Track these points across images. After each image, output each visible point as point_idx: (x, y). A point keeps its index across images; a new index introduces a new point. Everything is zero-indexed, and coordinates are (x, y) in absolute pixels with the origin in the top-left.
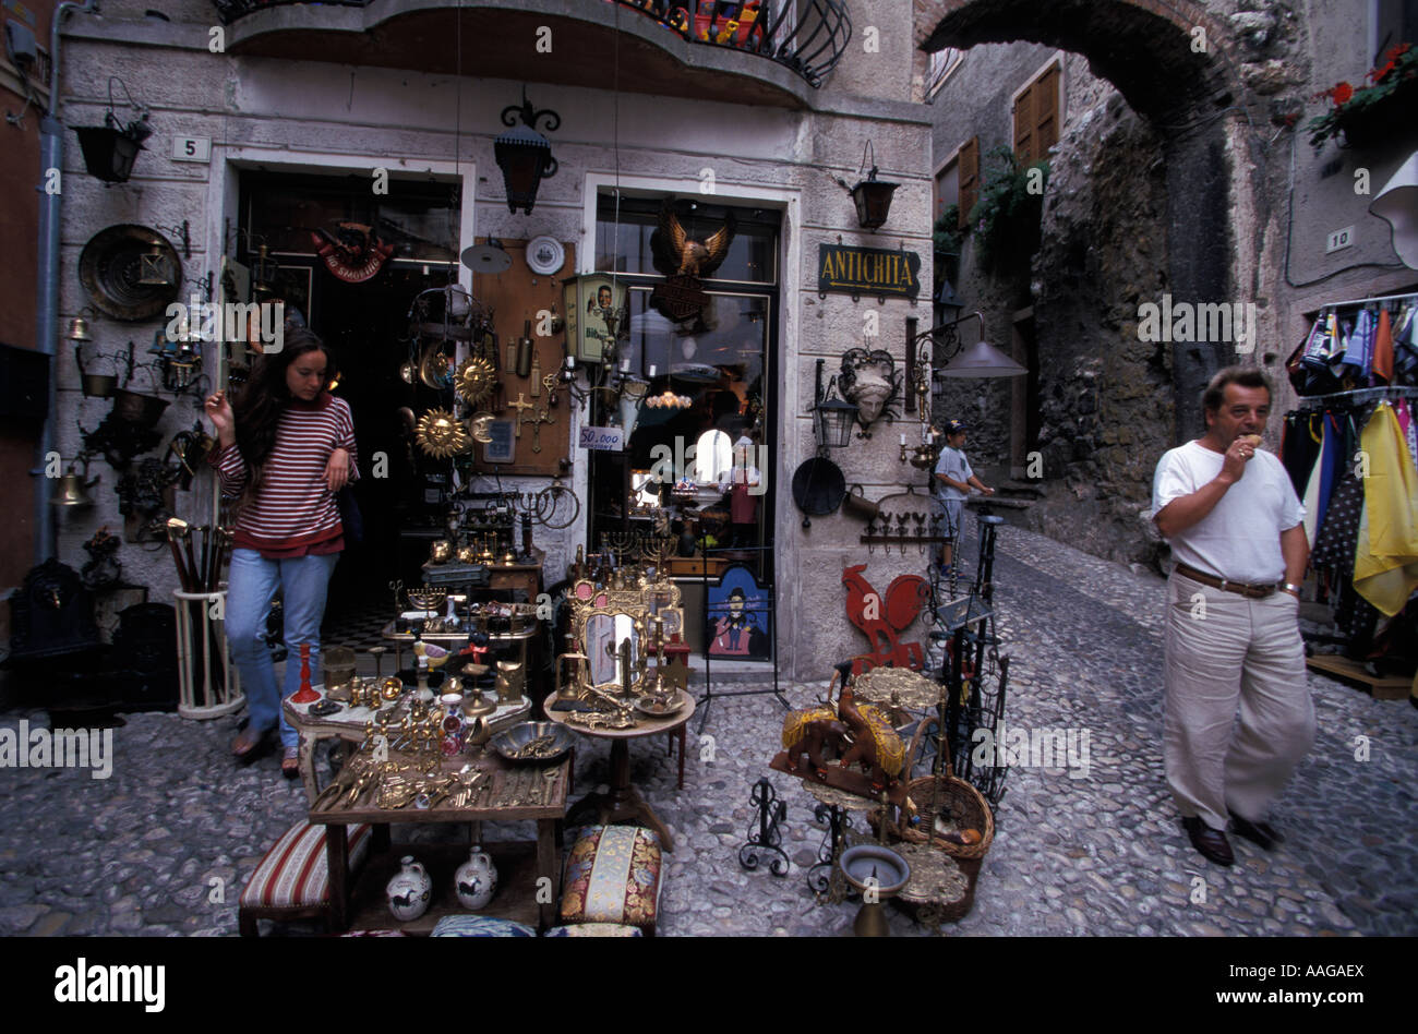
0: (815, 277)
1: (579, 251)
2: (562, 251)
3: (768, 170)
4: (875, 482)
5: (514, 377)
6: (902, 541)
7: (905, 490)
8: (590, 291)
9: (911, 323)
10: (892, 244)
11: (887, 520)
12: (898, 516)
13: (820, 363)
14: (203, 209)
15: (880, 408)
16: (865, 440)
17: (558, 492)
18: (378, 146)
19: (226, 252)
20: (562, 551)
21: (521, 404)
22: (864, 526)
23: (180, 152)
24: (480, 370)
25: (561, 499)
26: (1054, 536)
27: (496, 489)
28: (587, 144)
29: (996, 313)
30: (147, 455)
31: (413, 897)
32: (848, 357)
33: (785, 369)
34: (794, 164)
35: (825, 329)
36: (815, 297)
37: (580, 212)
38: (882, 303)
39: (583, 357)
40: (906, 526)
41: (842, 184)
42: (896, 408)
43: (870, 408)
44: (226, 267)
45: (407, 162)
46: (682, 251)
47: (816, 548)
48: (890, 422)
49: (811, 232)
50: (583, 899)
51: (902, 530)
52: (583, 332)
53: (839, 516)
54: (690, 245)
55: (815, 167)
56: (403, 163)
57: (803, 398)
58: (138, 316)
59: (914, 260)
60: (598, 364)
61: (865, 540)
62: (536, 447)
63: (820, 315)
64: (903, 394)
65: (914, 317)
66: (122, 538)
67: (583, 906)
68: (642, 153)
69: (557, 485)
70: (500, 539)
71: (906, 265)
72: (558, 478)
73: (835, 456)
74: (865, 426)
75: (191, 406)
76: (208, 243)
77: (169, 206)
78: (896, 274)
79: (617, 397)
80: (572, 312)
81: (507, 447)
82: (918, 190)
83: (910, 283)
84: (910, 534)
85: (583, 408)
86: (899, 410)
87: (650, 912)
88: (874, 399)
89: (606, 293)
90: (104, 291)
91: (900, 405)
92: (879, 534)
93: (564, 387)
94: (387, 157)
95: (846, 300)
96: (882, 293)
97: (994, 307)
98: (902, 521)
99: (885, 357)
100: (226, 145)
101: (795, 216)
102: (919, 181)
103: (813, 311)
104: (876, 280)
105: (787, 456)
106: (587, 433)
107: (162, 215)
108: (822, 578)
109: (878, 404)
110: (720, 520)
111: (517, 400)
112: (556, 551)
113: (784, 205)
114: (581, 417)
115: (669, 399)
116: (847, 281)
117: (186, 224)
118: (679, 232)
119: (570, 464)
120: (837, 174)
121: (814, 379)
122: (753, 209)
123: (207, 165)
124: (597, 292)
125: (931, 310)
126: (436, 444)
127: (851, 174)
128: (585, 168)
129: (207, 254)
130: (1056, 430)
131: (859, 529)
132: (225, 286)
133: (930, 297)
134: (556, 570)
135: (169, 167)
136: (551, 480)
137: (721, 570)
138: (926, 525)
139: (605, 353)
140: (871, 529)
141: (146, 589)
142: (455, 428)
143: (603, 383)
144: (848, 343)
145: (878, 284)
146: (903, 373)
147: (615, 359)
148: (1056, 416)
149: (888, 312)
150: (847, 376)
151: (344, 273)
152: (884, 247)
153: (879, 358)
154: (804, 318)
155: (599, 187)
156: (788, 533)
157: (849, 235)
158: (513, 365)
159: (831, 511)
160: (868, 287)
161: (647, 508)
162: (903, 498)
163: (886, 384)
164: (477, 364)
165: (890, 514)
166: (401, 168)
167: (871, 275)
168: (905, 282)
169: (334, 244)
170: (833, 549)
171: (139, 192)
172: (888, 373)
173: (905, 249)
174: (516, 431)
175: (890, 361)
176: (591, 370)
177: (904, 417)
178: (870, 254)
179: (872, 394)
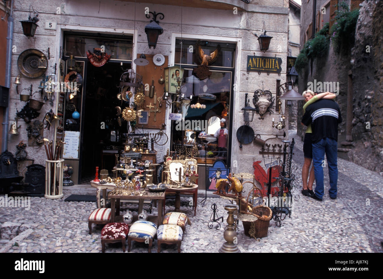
0: (246, 66)
1: (169, 58)
2: (164, 58)
3: (231, 31)
4: (265, 134)
5: (148, 98)
6: (274, 153)
7: (275, 137)
8: (173, 71)
9: (278, 81)
10: (272, 55)
11: (269, 146)
12: (272, 145)
13: (246, 95)
14: (54, 44)
15: (266, 109)
16: (261, 120)
17: (161, 134)
18: (108, 25)
19: (60, 57)
20: (162, 153)
21: (150, 106)
22: (261, 148)
23: (48, 26)
24: (141, 96)
25: (162, 136)
26: (357, 163)
27: (142, 133)
28: (173, 24)
29: (341, 71)
30: (35, 119)
31: (129, 218)
32: (256, 92)
33: (235, 96)
34: (240, 29)
35: (249, 83)
36: (246, 73)
37: (170, 46)
38: (268, 75)
39: (170, 92)
40: (275, 149)
41: (256, 35)
42: (272, 109)
43: (263, 109)
44: (61, 62)
45: (116, 30)
46: (203, 58)
47: (244, 155)
48: (270, 114)
49: (245, 51)
50: (168, 221)
51: (274, 150)
52: (170, 84)
53: (252, 144)
54: (205, 56)
55: (247, 30)
56: (115, 30)
57: (241, 106)
58: (35, 77)
59: (280, 61)
60: (175, 94)
61: (261, 153)
62: (155, 120)
63: (247, 79)
64: (275, 105)
65: (279, 79)
66: (27, 145)
67: (168, 222)
68: (190, 26)
69: (161, 132)
70: (144, 147)
71: (277, 62)
72: (161, 130)
73: (251, 125)
74: (261, 115)
75: (49, 105)
76: (55, 54)
77: (44, 43)
78: (273, 65)
79: (180, 105)
80: (167, 78)
81: (146, 120)
82: (282, 36)
83: (278, 68)
84: (277, 151)
85: (170, 108)
86: (274, 110)
87: (183, 224)
88: (264, 106)
89: (178, 72)
90: (24, 69)
91: (274, 108)
92: (266, 151)
93: (164, 101)
94: (110, 28)
95: (256, 74)
96: (268, 72)
97: (340, 68)
98: (274, 147)
99: (269, 92)
100: (61, 24)
101: (240, 47)
102: (283, 33)
103: (245, 77)
104: (266, 67)
105: (235, 125)
106: (171, 115)
107: (41, 46)
108: (246, 165)
109: (265, 108)
110: (214, 146)
111: (149, 105)
112: (160, 153)
113: (237, 42)
114: (169, 110)
115: (198, 105)
116: (256, 67)
117: (49, 48)
118: (202, 51)
119: (165, 125)
120: (254, 32)
121: (245, 100)
122: (226, 43)
123: (55, 30)
124: (175, 72)
125: (286, 77)
126: (128, 117)
127: (259, 32)
128: (172, 32)
129: (55, 58)
130: (358, 120)
131: (259, 149)
132: (60, 68)
133: (285, 72)
134: (160, 159)
135: (44, 31)
136: (159, 130)
137: (214, 162)
138: (282, 148)
139: (177, 91)
140: (263, 149)
141: (33, 161)
142: (133, 113)
143: (176, 100)
144: (256, 88)
145: (267, 68)
146: (275, 98)
147: (180, 93)
148: (358, 114)
149: (271, 78)
150: (256, 99)
151: (95, 64)
152: (270, 56)
153: (267, 93)
154: (242, 80)
155: (176, 37)
156: (235, 149)
157: (258, 52)
158: (148, 94)
159: (250, 143)
160: (263, 69)
161: (190, 143)
162: (274, 139)
163: (268, 101)
164: (140, 94)
165: (270, 145)
166: (114, 32)
167: (265, 66)
168: (277, 68)
169: (93, 55)
170: (250, 155)
171: (35, 38)
172: (270, 98)
173: (277, 57)
174: (149, 114)
175: (271, 94)
176: (173, 96)
177: (275, 112)
178: (264, 59)
179: (263, 105)
